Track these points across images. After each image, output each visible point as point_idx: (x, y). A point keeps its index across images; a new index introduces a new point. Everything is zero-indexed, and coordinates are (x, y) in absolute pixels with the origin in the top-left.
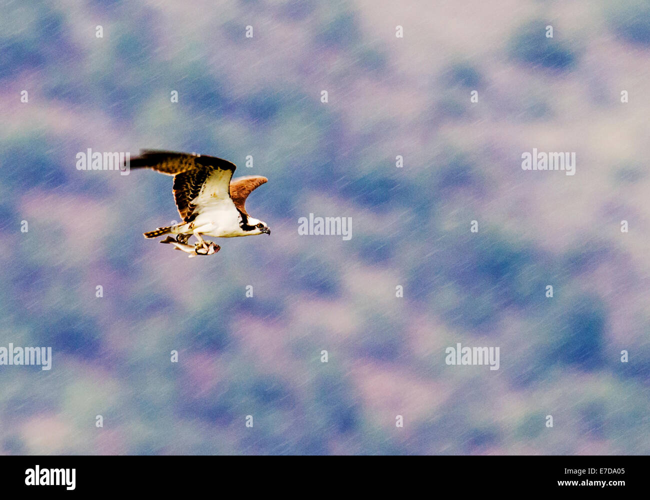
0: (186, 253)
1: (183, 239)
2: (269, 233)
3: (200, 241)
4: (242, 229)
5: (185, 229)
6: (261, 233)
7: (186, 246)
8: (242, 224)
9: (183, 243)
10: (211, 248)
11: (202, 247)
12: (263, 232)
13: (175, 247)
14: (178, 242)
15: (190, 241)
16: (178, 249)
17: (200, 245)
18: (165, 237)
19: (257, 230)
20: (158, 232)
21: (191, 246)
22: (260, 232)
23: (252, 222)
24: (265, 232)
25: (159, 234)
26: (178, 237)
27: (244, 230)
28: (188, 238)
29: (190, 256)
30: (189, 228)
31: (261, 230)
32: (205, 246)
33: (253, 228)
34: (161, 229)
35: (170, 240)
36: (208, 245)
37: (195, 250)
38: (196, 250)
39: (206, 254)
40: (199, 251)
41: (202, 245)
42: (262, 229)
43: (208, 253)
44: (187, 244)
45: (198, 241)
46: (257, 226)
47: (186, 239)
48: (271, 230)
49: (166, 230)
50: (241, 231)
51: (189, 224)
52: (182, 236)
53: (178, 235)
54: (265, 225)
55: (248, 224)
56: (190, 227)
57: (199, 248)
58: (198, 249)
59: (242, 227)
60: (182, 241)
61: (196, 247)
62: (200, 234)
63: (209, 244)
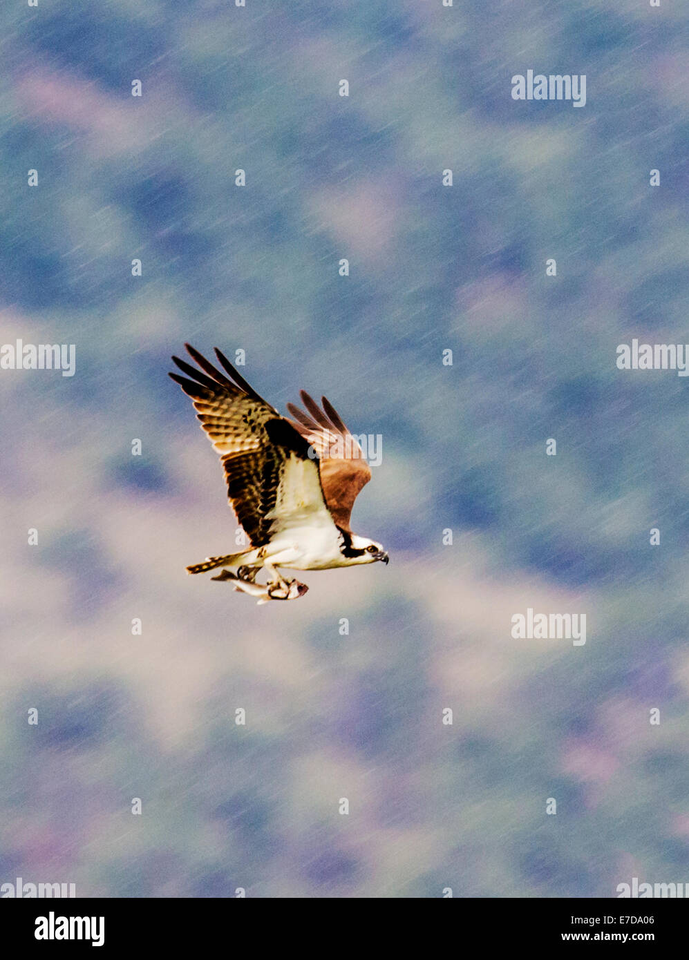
0: (254, 596)
1: (247, 574)
2: (386, 560)
3: (274, 577)
4: (343, 556)
5: (251, 559)
6: (373, 561)
7: (253, 586)
8: (344, 547)
9: (248, 581)
10: (294, 589)
11: (279, 587)
12: (376, 560)
13: (235, 588)
14: (240, 578)
15: (259, 577)
16: (239, 590)
17: (275, 584)
18: (218, 571)
19: (368, 557)
20: (208, 564)
21: (260, 587)
22: (373, 559)
23: (359, 542)
24: (381, 560)
25: (210, 568)
26: (241, 571)
27: (346, 556)
28: (256, 572)
29: (260, 602)
30: (258, 556)
31: (373, 556)
32: (283, 585)
33: (360, 552)
34: (213, 559)
35: (227, 576)
36: (288, 584)
37: (267, 592)
38: (270, 592)
39: (286, 598)
40: (275, 594)
41: (279, 584)
42: (375, 553)
43: (289, 597)
44: (253, 583)
45: (271, 576)
46: (367, 549)
47: (252, 574)
48: (389, 556)
49: (221, 561)
50: (343, 559)
51: (258, 550)
52: (247, 570)
53: (241, 568)
54: (380, 547)
55: (352, 547)
56: (260, 555)
57: (274, 589)
58: (273, 591)
59: (343, 552)
60: (246, 577)
61: (269, 587)
62: (276, 565)
63: (290, 581)
